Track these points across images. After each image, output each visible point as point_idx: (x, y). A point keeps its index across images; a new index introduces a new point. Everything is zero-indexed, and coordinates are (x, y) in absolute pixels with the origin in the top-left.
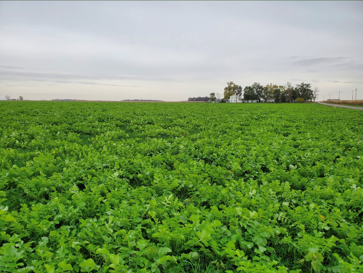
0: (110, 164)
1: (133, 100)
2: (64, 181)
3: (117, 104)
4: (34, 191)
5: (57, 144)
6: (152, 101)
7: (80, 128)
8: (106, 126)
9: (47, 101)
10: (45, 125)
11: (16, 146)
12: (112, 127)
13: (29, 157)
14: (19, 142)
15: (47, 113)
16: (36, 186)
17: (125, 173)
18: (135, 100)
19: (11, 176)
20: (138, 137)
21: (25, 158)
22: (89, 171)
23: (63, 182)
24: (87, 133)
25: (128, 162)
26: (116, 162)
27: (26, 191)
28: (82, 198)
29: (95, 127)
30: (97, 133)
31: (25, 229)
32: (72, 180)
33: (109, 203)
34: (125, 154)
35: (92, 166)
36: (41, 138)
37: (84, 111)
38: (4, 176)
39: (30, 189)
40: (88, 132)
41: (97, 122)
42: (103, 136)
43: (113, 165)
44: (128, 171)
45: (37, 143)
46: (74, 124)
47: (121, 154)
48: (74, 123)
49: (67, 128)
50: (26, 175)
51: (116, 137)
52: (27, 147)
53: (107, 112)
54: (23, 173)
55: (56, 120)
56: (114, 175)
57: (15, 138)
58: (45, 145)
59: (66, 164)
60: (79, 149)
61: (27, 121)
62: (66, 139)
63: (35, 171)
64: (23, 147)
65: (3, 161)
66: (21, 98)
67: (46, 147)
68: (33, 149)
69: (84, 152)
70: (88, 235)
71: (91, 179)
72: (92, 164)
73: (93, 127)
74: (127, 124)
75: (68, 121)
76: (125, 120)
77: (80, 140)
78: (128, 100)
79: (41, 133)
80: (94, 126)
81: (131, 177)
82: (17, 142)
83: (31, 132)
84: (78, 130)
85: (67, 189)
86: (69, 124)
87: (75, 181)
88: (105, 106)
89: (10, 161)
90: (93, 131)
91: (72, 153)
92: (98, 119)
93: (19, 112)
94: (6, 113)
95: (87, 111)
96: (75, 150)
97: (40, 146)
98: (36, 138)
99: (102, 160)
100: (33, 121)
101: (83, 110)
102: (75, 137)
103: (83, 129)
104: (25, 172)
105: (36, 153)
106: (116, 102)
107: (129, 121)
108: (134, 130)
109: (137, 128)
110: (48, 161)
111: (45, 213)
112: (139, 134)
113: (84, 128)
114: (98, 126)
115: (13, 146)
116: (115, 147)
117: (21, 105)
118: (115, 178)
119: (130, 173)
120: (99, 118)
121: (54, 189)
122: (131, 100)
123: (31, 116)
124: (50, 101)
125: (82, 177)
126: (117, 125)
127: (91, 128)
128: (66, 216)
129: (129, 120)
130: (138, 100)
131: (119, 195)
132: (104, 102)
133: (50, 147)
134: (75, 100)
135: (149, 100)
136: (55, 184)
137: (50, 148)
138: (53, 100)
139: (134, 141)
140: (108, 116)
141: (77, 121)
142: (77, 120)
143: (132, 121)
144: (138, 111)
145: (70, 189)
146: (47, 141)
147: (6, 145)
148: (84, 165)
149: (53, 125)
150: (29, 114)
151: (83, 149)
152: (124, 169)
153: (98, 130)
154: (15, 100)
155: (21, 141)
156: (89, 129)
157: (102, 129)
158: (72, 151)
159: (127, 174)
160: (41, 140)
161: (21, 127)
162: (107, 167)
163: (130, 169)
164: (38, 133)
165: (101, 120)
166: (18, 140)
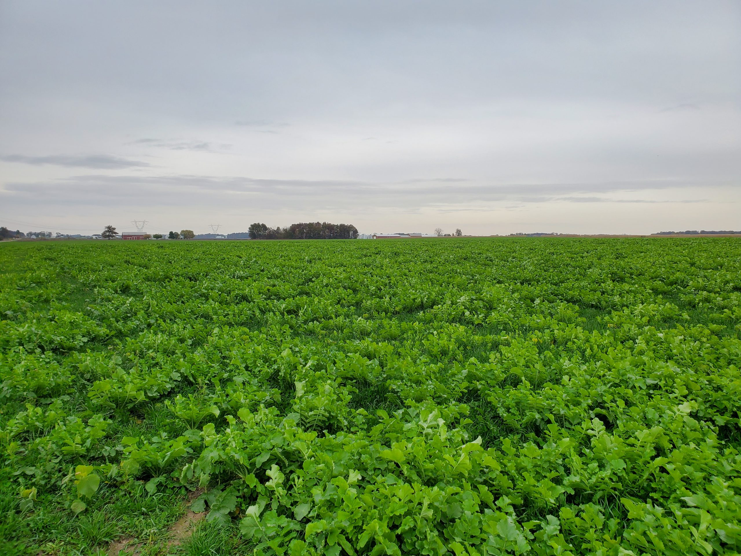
0: (663, 382)
1: (682, 233)
2: (569, 404)
3: (645, 242)
4: (513, 414)
5: (537, 323)
6: (732, 232)
7: (577, 293)
8: (631, 291)
9: (502, 237)
10: (510, 285)
11: (465, 320)
12: (644, 294)
13: (490, 344)
14: (471, 314)
15: (508, 261)
16: (518, 404)
17: (703, 407)
18: (688, 232)
19: (471, 377)
20: (713, 321)
21: (484, 344)
22: (618, 390)
23: (567, 405)
24: (592, 305)
25: (707, 383)
26: (677, 378)
27: (501, 412)
28: (617, 449)
29: (607, 292)
30: (614, 307)
31: (514, 489)
32: (586, 405)
33: (682, 476)
34: (691, 360)
35: (623, 380)
36: (507, 309)
37: (577, 258)
38: (460, 376)
39: (508, 410)
40: (594, 303)
41: (609, 282)
42: (628, 313)
43: (671, 384)
44: (710, 406)
45: (501, 319)
46: (563, 285)
47: (682, 359)
48: (562, 282)
49: (551, 293)
50: (494, 379)
51: (658, 317)
52: (483, 323)
53: (626, 260)
54: (489, 375)
55: (527, 275)
56: (679, 410)
57: (463, 305)
58: (515, 324)
59: (564, 367)
60: (583, 338)
61: (478, 275)
62: (551, 315)
63: (508, 374)
64: (476, 323)
65: (451, 347)
66: (459, 232)
67: (517, 327)
68: (494, 329)
69: (595, 347)
70: (652, 543)
71: (623, 409)
72: (622, 376)
73: (603, 293)
74: (679, 289)
75: (550, 277)
76: (672, 278)
77: (579, 319)
78: (670, 233)
79: (506, 300)
80: (604, 290)
81: (721, 420)
82: (467, 313)
83: (488, 296)
84: (572, 298)
85: (576, 422)
86: (551, 283)
87: (591, 408)
88: (618, 247)
89: (462, 348)
90: (605, 300)
91: (569, 344)
92: (610, 275)
93: (461, 259)
94: (442, 259)
95: (582, 257)
96: (575, 340)
97: (506, 324)
98: (499, 308)
99: (643, 370)
100: (487, 276)
101: (575, 256)
102: (569, 312)
103: (582, 295)
104: (492, 372)
105: (502, 338)
106: (642, 236)
107: (682, 282)
108: (699, 303)
109: (707, 300)
110: (529, 356)
111: (546, 466)
112: (716, 315)
113: (585, 295)
114: (612, 290)
115: (460, 320)
116: (663, 342)
117: (461, 245)
118: (682, 416)
119: (717, 411)
120: (613, 273)
121: (552, 417)
122: (677, 233)
123: (482, 265)
124: (506, 237)
125: (605, 402)
126: (656, 291)
127: (599, 293)
128: (586, 482)
129: (683, 280)
130: (695, 232)
131: (703, 461)
132: (616, 239)
133: (525, 328)
134: (552, 234)
135: (725, 232)
136: (554, 407)
137: (526, 330)
138: (512, 235)
139: (707, 332)
140: (631, 268)
141: (569, 279)
142: (569, 276)
143: (691, 282)
144: (702, 259)
145: (584, 424)
146: (517, 315)
147: (451, 318)
148: (604, 376)
149: (522, 284)
150: (477, 263)
151: (592, 340)
152: (700, 399)
153: (617, 300)
154: (449, 235)
155: (474, 312)
156: (596, 297)
157: (625, 299)
158: (570, 340)
159: (709, 411)
160: (507, 312)
161: (469, 285)
162: (656, 387)
163: (716, 401)
164: (500, 300)
165: (617, 279)
166: (468, 309)
